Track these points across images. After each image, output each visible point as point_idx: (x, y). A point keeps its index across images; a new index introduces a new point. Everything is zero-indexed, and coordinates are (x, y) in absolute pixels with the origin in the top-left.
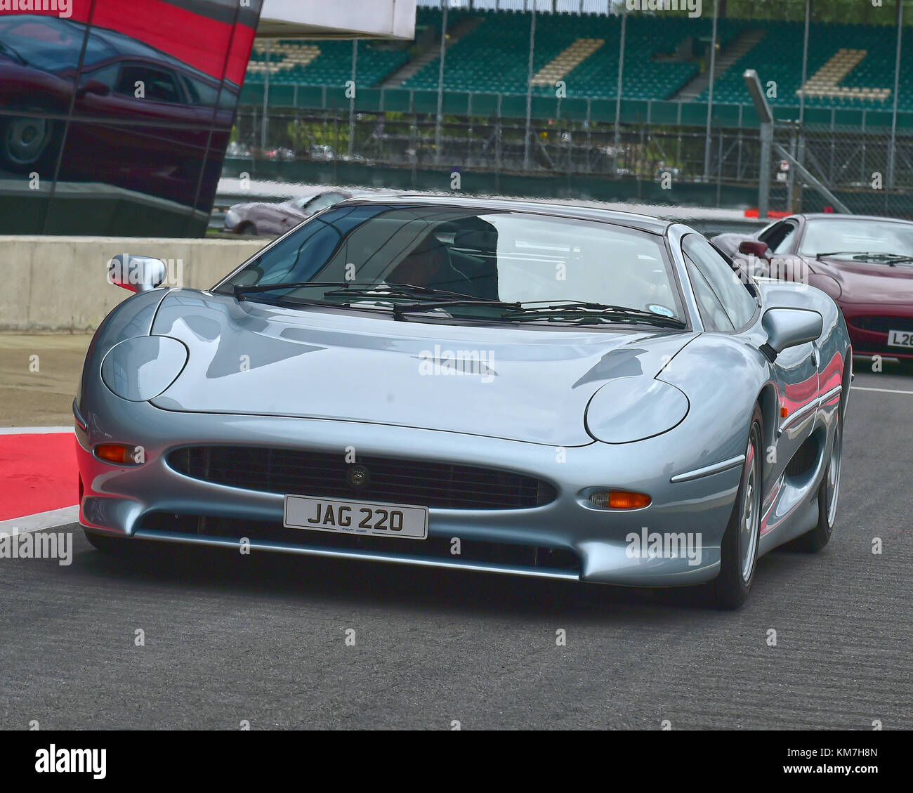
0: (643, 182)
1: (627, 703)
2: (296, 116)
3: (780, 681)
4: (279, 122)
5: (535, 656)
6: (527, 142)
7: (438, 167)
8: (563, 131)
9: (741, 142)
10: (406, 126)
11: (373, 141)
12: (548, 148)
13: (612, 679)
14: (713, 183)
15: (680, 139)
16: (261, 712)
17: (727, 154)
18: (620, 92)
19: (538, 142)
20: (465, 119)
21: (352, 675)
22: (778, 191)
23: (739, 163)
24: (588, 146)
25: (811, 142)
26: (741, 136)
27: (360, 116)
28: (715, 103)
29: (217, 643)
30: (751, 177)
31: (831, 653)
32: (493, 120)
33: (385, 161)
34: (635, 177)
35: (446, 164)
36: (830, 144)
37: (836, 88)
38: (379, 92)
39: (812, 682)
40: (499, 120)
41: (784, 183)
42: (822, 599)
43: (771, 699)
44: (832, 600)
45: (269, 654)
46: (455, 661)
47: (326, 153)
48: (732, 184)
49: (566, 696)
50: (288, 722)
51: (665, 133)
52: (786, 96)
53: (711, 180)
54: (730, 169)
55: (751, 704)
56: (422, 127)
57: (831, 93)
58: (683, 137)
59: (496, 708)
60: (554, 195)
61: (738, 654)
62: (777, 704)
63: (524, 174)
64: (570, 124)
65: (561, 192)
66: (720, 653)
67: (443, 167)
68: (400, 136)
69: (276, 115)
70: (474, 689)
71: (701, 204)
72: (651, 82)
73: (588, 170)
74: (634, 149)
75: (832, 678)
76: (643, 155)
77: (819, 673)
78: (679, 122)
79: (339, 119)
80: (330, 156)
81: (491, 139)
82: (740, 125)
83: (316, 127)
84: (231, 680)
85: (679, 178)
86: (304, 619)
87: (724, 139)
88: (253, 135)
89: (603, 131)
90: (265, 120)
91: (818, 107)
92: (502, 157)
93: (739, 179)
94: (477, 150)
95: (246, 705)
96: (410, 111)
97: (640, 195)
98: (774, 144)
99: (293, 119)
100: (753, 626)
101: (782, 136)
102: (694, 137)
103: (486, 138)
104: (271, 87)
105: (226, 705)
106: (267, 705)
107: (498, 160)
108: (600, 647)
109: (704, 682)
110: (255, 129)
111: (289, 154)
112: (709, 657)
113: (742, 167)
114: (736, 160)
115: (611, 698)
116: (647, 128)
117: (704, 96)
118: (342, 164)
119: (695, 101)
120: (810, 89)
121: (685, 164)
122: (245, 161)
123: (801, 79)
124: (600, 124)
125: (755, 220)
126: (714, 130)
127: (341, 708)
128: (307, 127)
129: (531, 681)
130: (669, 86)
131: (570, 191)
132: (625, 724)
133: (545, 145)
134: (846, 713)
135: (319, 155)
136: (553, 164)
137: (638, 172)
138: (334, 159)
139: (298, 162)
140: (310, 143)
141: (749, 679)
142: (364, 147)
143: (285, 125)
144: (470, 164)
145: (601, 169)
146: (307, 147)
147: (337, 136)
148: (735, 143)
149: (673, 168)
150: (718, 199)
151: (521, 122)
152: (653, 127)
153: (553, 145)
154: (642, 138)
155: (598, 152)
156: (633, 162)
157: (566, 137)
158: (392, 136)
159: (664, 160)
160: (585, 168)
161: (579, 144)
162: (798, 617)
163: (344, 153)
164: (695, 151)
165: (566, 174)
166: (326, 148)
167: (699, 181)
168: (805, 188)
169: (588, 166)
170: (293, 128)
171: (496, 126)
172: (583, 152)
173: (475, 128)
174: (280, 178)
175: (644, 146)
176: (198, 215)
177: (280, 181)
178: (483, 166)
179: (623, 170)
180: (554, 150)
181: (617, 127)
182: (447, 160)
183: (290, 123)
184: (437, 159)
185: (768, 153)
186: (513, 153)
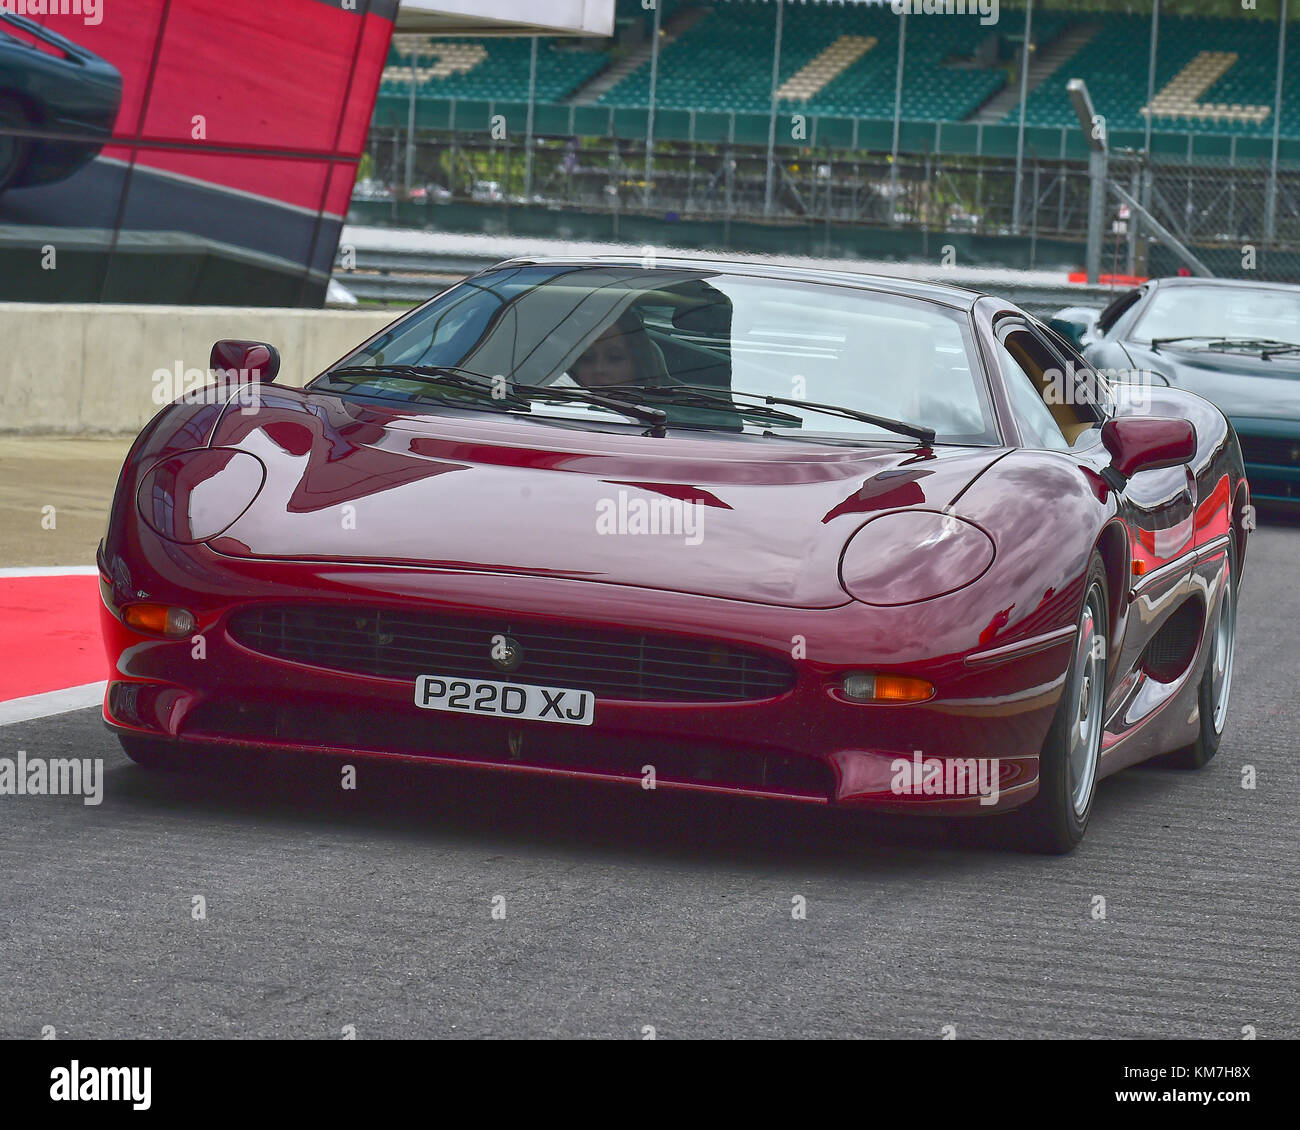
0: (931, 233)
1: (892, 947)
2: (453, 141)
4: (429, 150)
6: (770, 177)
8: (820, 164)
9: (1064, 179)
10: (604, 156)
11: (558, 176)
12: (799, 186)
13: (873, 913)
14: (1025, 235)
15: (980, 176)
17: (1045, 195)
18: (898, 111)
19: (785, 176)
20: (685, 146)
22: (1115, 251)
23: (1062, 209)
24: (853, 183)
25: (1159, 180)
26: (1064, 171)
27: (541, 142)
28: (1029, 125)
30: (1077, 227)
31: (1174, 878)
32: (722, 148)
33: (575, 204)
34: (920, 224)
35: (658, 208)
36: (1186, 182)
37: (1196, 106)
38: (568, 109)
39: (1148, 918)
40: (730, 148)
41: (1123, 236)
43: (1092, 941)
47: (492, 190)
48: (1057, 238)
51: (959, 166)
52: (1126, 116)
53: (1023, 232)
54: (1048, 215)
55: (1063, 948)
56: (626, 157)
57: (1188, 113)
58: (984, 172)
59: (712, 952)
60: (808, 252)
61: (1048, 880)
62: (1100, 948)
63: (767, 222)
64: (829, 153)
65: (817, 248)
67: (655, 212)
68: (596, 170)
69: (426, 140)
71: (1009, 264)
72: (940, 95)
73: (856, 217)
74: (917, 188)
75: (1176, 913)
76: (929, 195)
77: (1157, 907)
78: (979, 153)
79: (512, 146)
80: (498, 196)
81: (718, 174)
82: (1063, 156)
83: (480, 156)
85: (978, 229)
87: (1041, 175)
88: (394, 168)
89: (875, 163)
90: (411, 148)
91: (1170, 131)
92: (735, 198)
93: (1061, 229)
94: (701, 189)
96: (610, 134)
97: (925, 251)
98: (1108, 182)
99: (447, 146)
101: (1120, 172)
102: (999, 172)
103: (713, 172)
104: (418, 102)
107: (729, 202)
109: (1000, 918)
110: (396, 159)
111: (445, 194)
113: (1065, 213)
114: (1057, 204)
116: (935, 159)
117: (1014, 116)
118: (517, 208)
119: (1001, 123)
120: (1159, 107)
121: (988, 210)
122: (383, 203)
123: (1146, 91)
124: (871, 154)
125: (1082, 286)
126: (1025, 161)
128: (467, 158)
129: (762, 915)
130: (966, 102)
131: (827, 246)
133: (796, 182)
134: (1194, 961)
135: (484, 193)
136: (805, 207)
137: (923, 219)
138: (504, 201)
139: (454, 205)
140: (472, 179)
141: (1062, 914)
142: (546, 184)
143: (438, 155)
144: (691, 207)
145: (873, 216)
146: (468, 185)
147: (509, 168)
148: (1055, 181)
149: (971, 214)
150: (1033, 257)
151: (762, 150)
152: (943, 158)
153: (806, 182)
154: (928, 173)
155: (870, 192)
156: (916, 206)
157: (824, 171)
158: (586, 170)
159: (959, 203)
160: (851, 214)
161: (842, 180)
162: (1131, 830)
163: (518, 193)
164: (1001, 192)
165: (823, 222)
166: (493, 185)
167: (1006, 233)
168: (1149, 244)
169: (854, 211)
170: (448, 159)
171: (728, 156)
172: (848, 191)
173: (698, 159)
174: (431, 227)
175: (931, 183)
176: (314, 276)
177: (431, 231)
178: (709, 211)
179: (902, 216)
180: (808, 189)
181: (894, 160)
182: (660, 203)
183: (445, 152)
184: (646, 200)
185: (1100, 193)
186: (749, 193)
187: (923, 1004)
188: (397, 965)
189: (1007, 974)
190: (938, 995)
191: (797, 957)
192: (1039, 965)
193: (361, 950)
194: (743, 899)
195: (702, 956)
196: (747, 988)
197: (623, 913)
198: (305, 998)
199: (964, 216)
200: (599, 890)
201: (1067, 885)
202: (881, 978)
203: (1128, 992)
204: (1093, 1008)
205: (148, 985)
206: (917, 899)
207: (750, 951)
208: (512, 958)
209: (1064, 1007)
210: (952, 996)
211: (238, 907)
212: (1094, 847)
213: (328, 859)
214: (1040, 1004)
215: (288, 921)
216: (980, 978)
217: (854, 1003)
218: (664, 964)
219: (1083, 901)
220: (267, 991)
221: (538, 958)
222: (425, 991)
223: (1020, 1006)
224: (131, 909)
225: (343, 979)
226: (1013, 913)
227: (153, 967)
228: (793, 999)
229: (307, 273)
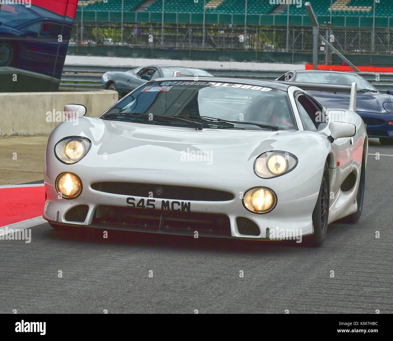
0: (258, 52)
2: (96, 25)
3: (335, 306)
4: (88, 29)
5: (221, 296)
6: (204, 35)
7: (163, 47)
8: (220, 30)
9: (303, 33)
10: (148, 29)
11: (132, 36)
12: (214, 37)
13: (257, 307)
14: (290, 52)
15: (274, 32)
17: (297, 38)
18: (246, 11)
19: (208, 34)
20: (175, 25)
21: (137, 309)
22: (321, 57)
24: (232, 35)
26: (303, 30)
27: (126, 25)
28: (290, 15)
29: (73, 295)
30: (308, 49)
31: (358, 291)
32: (188, 25)
33: (139, 45)
34: (254, 50)
35: (166, 46)
36: (344, 33)
37: (347, 7)
38: (135, 13)
40: (190, 25)
41: (323, 52)
42: (352, 263)
44: (357, 263)
45: (98, 300)
46: (184, 301)
48: (299, 53)
51: (267, 29)
52: (323, 11)
53: (289, 51)
54: (298, 45)
56: (155, 29)
57: (344, 9)
58: (276, 31)
60: (217, 59)
61: (315, 293)
63: (203, 50)
64: (224, 26)
65: (221, 58)
66: (307, 292)
67: (165, 47)
68: (145, 34)
69: (87, 25)
71: (285, 62)
72: (260, 6)
73: (233, 47)
74: (253, 37)
75: (359, 303)
76: (257, 39)
77: (353, 301)
78: (274, 24)
79: (116, 26)
80: (112, 43)
81: (186, 34)
82: (302, 25)
83: (106, 30)
85: (274, 50)
86: (113, 281)
87: (295, 32)
88: (77, 35)
89: (239, 29)
90: (82, 28)
91: (338, 16)
92: (192, 42)
93: (302, 50)
94: (181, 39)
96: (149, 21)
97: (256, 58)
98: (319, 36)
99: (95, 27)
102: (281, 31)
103: (185, 34)
104: (84, 12)
107: (190, 43)
108: (251, 291)
109: (300, 308)
110: (78, 32)
111: (94, 43)
112: (302, 295)
113: (304, 44)
114: (301, 41)
116: (259, 27)
117: (285, 12)
118: (119, 47)
119: (282, 14)
120: (334, 8)
121: (277, 44)
122: (73, 46)
123: (330, 2)
124: (237, 26)
126: (289, 27)
128: (101, 31)
129: (220, 310)
130: (269, 8)
131: (224, 57)
133: (212, 36)
135: (107, 43)
136: (216, 44)
137: (255, 48)
138: (114, 45)
139: (98, 47)
140: (103, 38)
141: (321, 305)
142: (128, 38)
143: (92, 30)
145: (239, 47)
146: (102, 40)
147: (116, 34)
148: (300, 33)
149: (272, 45)
150: (293, 59)
151: (201, 26)
152: (261, 26)
153: (216, 36)
154: (257, 32)
155: (238, 38)
156: (253, 43)
157: (222, 32)
158: (141, 34)
159: (268, 42)
160: (231, 46)
161: (228, 35)
162: (341, 272)
163: (119, 41)
164: (282, 38)
165: (222, 49)
166: (110, 40)
167: (284, 51)
168: (333, 53)
169: (233, 46)
170: (95, 31)
171: (189, 28)
172: (230, 39)
173: (179, 29)
174: (90, 54)
175: (258, 35)
176: (54, 80)
177: (89, 56)
178: (183, 46)
179: (248, 46)
180: (217, 38)
181: (245, 27)
182: (167, 44)
183: (94, 29)
184: (162, 43)
185: (317, 40)
186: (197, 40)
197: (173, 310)
199: (269, 45)
201: (322, 295)
212: (330, 280)
213: (73, 294)
219: (328, 300)
226: (304, 306)
229: (52, 79)
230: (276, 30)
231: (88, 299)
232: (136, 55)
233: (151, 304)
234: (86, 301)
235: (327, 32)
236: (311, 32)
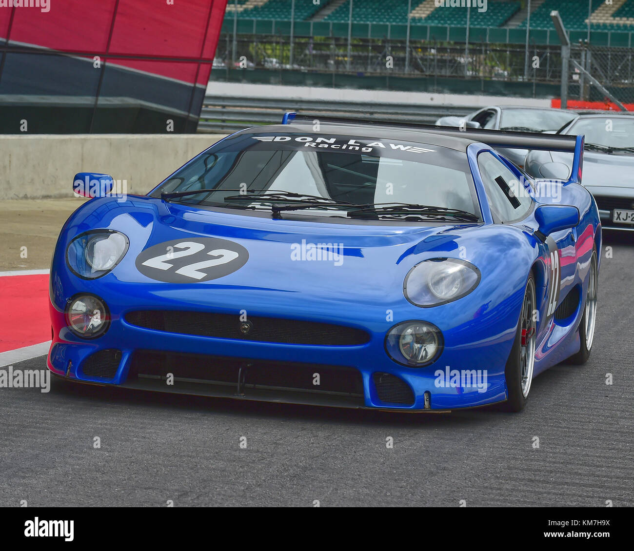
0: (485, 82)
1: (478, 463)
2: (255, 39)
4: (244, 43)
6: (407, 55)
7: (349, 72)
8: (431, 48)
9: (548, 54)
10: (328, 45)
11: (306, 55)
12: (422, 59)
13: (468, 446)
14: (530, 82)
15: (508, 53)
16: (237, 473)
18: (468, 23)
19: (414, 54)
20: (366, 41)
21: (296, 445)
22: (574, 89)
23: (547, 68)
24: (447, 56)
25: (595, 54)
26: (548, 50)
27: (297, 39)
28: (531, 28)
30: (556, 77)
31: (612, 424)
32: (385, 41)
33: (314, 68)
34: (479, 77)
35: (353, 70)
36: (608, 55)
37: (612, 18)
38: (309, 23)
39: (599, 446)
40: (388, 41)
41: (577, 81)
43: (573, 459)
47: (274, 63)
48: (543, 83)
49: (437, 459)
50: (254, 481)
51: (498, 48)
52: (578, 23)
53: (529, 80)
54: (541, 72)
55: (559, 463)
56: (338, 46)
57: (608, 22)
58: (510, 51)
59: (391, 469)
60: (426, 90)
62: (577, 462)
63: (406, 76)
64: (435, 43)
65: (431, 88)
66: (539, 425)
67: (353, 72)
68: (324, 52)
69: (242, 39)
70: (377, 455)
71: (523, 95)
72: (489, 15)
73: (448, 74)
74: (478, 60)
75: (613, 443)
76: (484, 62)
77: (604, 440)
78: (507, 41)
79: (283, 41)
80: (277, 66)
81: (383, 53)
82: (548, 43)
83: (268, 46)
84: (217, 451)
85: (508, 78)
87: (538, 52)
88: (227, 53)
89: (458, 47)
90: (235, 43)
91: (599, 31)
93: (548, 78)
94: (374, 60)
95: (227, 469)
96: (330, 35)
97: (482, 89)
98: (570, 59)
99: (253, 42)
100: (560, 405)
101: (576, 55)
102: (517, 52)
103: (380, 53)
104: (238, 21)
105: (214, 469)
106: (241, 469)
107: (388, 67)
109: (528, 447)
110: (228, 49)
111: (250, 65)
113: (549, 71)
114: (545, 66)
115: (467, 460)
116: (486, 45)
117: (524, 24)
118: (286, 71)
119: (518, 28)
120: (594, 19)
121: (512, 69)
122: (222, 70)
123: (588, 12)
124: (456, 43)
126: (530, 46)
127: (290, 470)
128: (262, 47)
129: (415, 448)
130: (501, 18)
131: (435, 88)
132: (476, 479)
133: (420, 57)
135: (270, 65)
136: (424, 69)
137: (481, 74)
138: (280, 68)
139: (256, 70)
140: (264, 58)
141: (558, 444)
142: (300, 59)
143: (248, 46)
144: (370, 69)
145: (456, 72)
146: (262, 60)
147: (282, 52)
148: (545, 55)
149: (504, 70)
150: (534, 92)
151: (403, 42)
152: (490, 45)
153: (425, 57)
154: (483, 52)
155: (456, 61)
156: (477, 68)
157: (433, 51)
158: (319, 52)
159: (498, 67)
160: (446, 73)
161: (442, 56)
162: (590, 398)
163: (286, 63)
164: (519, 61)
165: (433, 76)
166: (274, 60)
167: (521, 80)
168: (590, 85)
169: (448, 71)
170: (253, 48)
171: (386, 45)
172: (444, 61)
173: (372, 47)
174: (245, 81)
175: (485, 57)
176: (192, 117)
177: (245, 83)
178: (378, 71)
179: (471, 73)
180: (426, 60)
181: (467, 46)
182: (354, 68)
183: (251, 44)
184: (348, 67)
185: (567, 66)
186: (398, 62)
187: (493, 494)
188: (241, 478)
189: (533, 477)
190: (500, 489)
191: (432, 470)
192: (548, 472)
193: (223, 471)
194: (406, 440)
195: (387, 471)
196: (408, 487)
197: (348, 448)
198: (198, 497)
199: (501, 71)
200: (336, 436)
201: (560, 429)
202: (472, 480)
203: (591, 486)
204: (574, 495)
205: (123, 492)
206: (488, 438)
207: (410, 468)
208: (296, 473)
209: (560, 494)
210: (507, 489)
211: (165, 449)
212: (573, 408)
213: (206, 422)
214: (549, 493)
215: (188, 456)
216: (520, 480)
217: (460, 494)
218: (369, 475)
219: (569, 437)
220: (179, 494)
221: (308, 473)
222: (254, 492)
223: (540, 494)
224: (112, 451)
225: (216, 486)
227: (125, 482)
228: (431, 493)
229: (188, 116)
230: (511, 49)
231: (228, 430)
232: (311, 82)
233: (317, 439)
234: (226, 432)
235: (583, 54)
236: (560, 54)
